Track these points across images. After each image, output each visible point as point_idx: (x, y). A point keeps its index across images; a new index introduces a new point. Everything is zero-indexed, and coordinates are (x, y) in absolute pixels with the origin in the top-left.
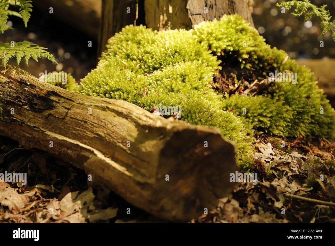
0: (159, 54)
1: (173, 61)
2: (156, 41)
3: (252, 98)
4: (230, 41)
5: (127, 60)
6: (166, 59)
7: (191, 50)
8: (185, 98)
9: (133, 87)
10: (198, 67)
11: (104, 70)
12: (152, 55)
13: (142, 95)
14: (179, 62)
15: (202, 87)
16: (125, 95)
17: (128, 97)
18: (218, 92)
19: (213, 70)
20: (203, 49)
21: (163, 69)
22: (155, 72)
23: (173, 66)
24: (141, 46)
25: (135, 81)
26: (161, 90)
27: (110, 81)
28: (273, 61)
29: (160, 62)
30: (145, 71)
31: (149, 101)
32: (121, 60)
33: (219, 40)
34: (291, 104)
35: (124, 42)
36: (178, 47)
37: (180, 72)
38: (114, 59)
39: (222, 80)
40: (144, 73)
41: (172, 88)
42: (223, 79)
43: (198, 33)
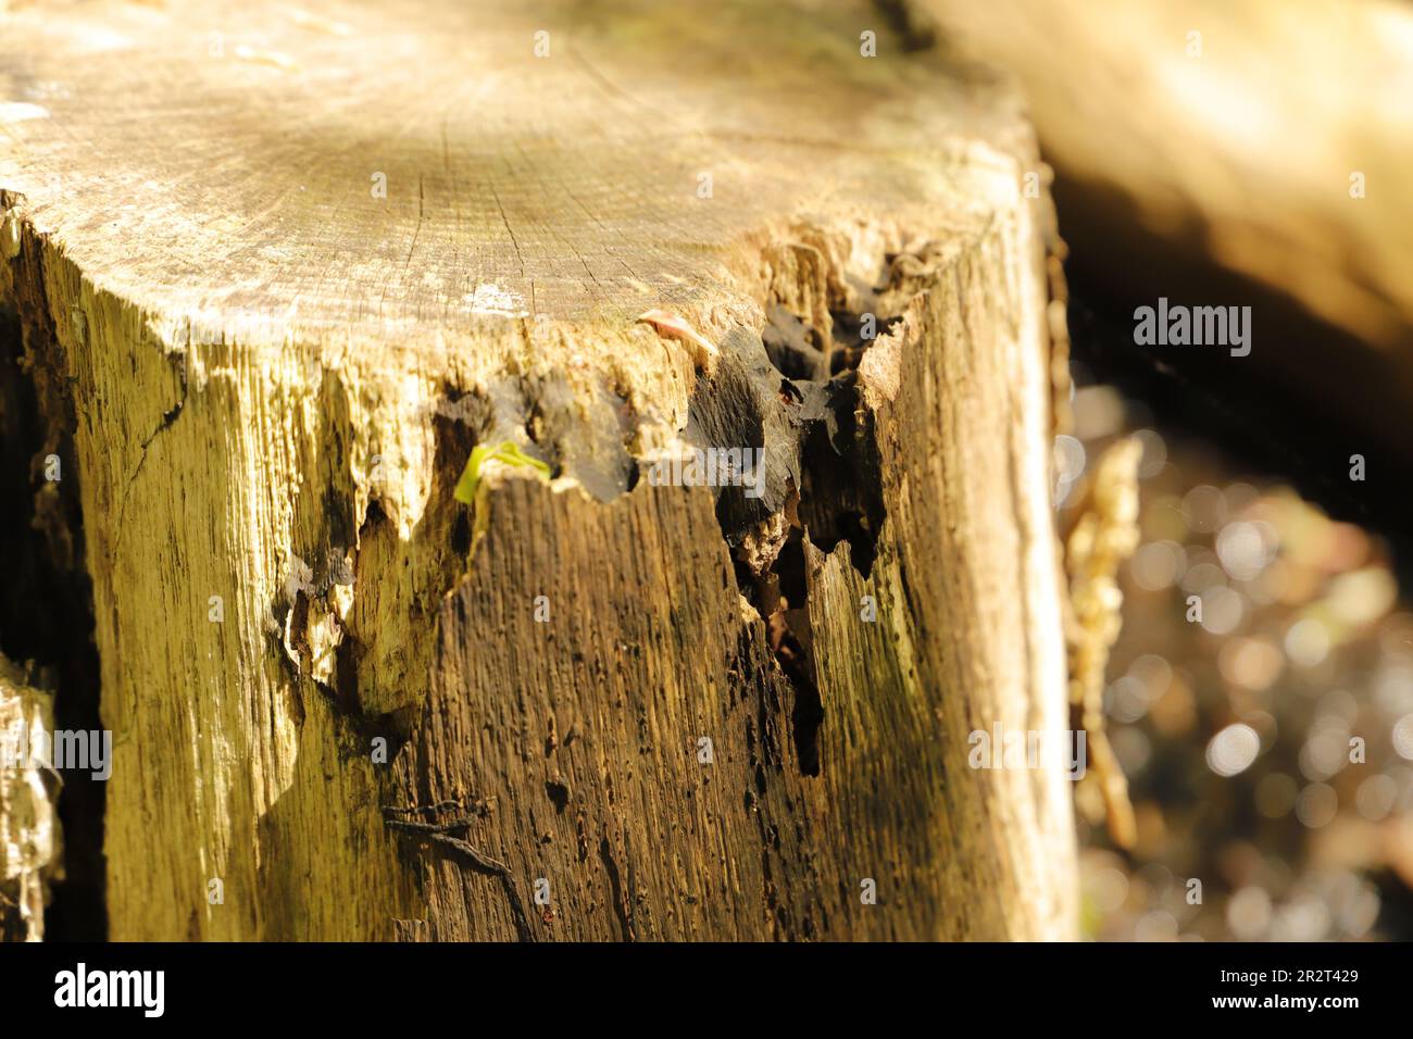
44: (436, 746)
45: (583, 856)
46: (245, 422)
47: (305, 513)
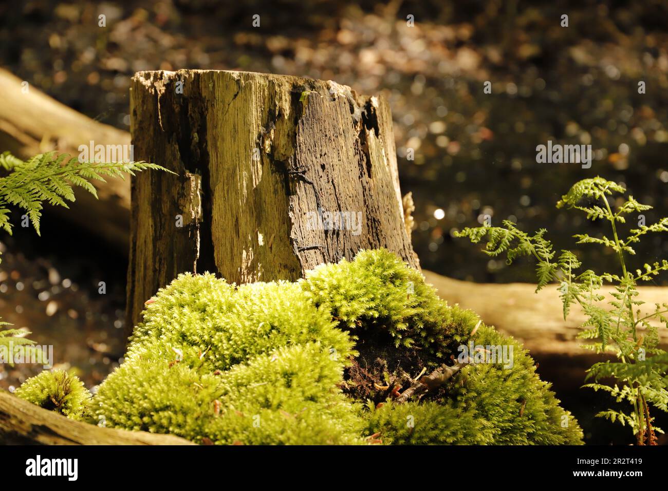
0: (241, 332)
1: (268, 345)
2: (235, 307)
3: (417, 408)
4: (373, 300)
5: (182, 344)
6: (255, 342)
7: (301, 323)
8: (292, 420)
9: (193, 400)
10: (314, 355)
11: (138, 367)
12: (228, 334)
13: (212, 416)
14: (278, 347)
15: (322, 395)
16: (180, 418)
17: (185, 422)
18: (353, 400)
19: (343, 359)
20: (322, 319)
21: (249, 362)
22: (235, 367)
23: (268, 355)
24: (207, 317)
25: (199, 387)
26: (248, 405)
27: (150, 390)
28: (453, 331)
29: (244, 347)
30: (216, 366)
31: (225, 428)
32: (170, 344)
33: (353, 298)
34: (489, 415)
35: (175, 308)
36: (276, 317)
37: (282, 368)
38: (156, 343)
39: (359, 373)
40: (214, 370)
41: (267, 400)
42: (362, 370)
43: (313, 288)
44: (298, 154)
45: (329, 182)
46: (253, 93)
47: (264, 116)
